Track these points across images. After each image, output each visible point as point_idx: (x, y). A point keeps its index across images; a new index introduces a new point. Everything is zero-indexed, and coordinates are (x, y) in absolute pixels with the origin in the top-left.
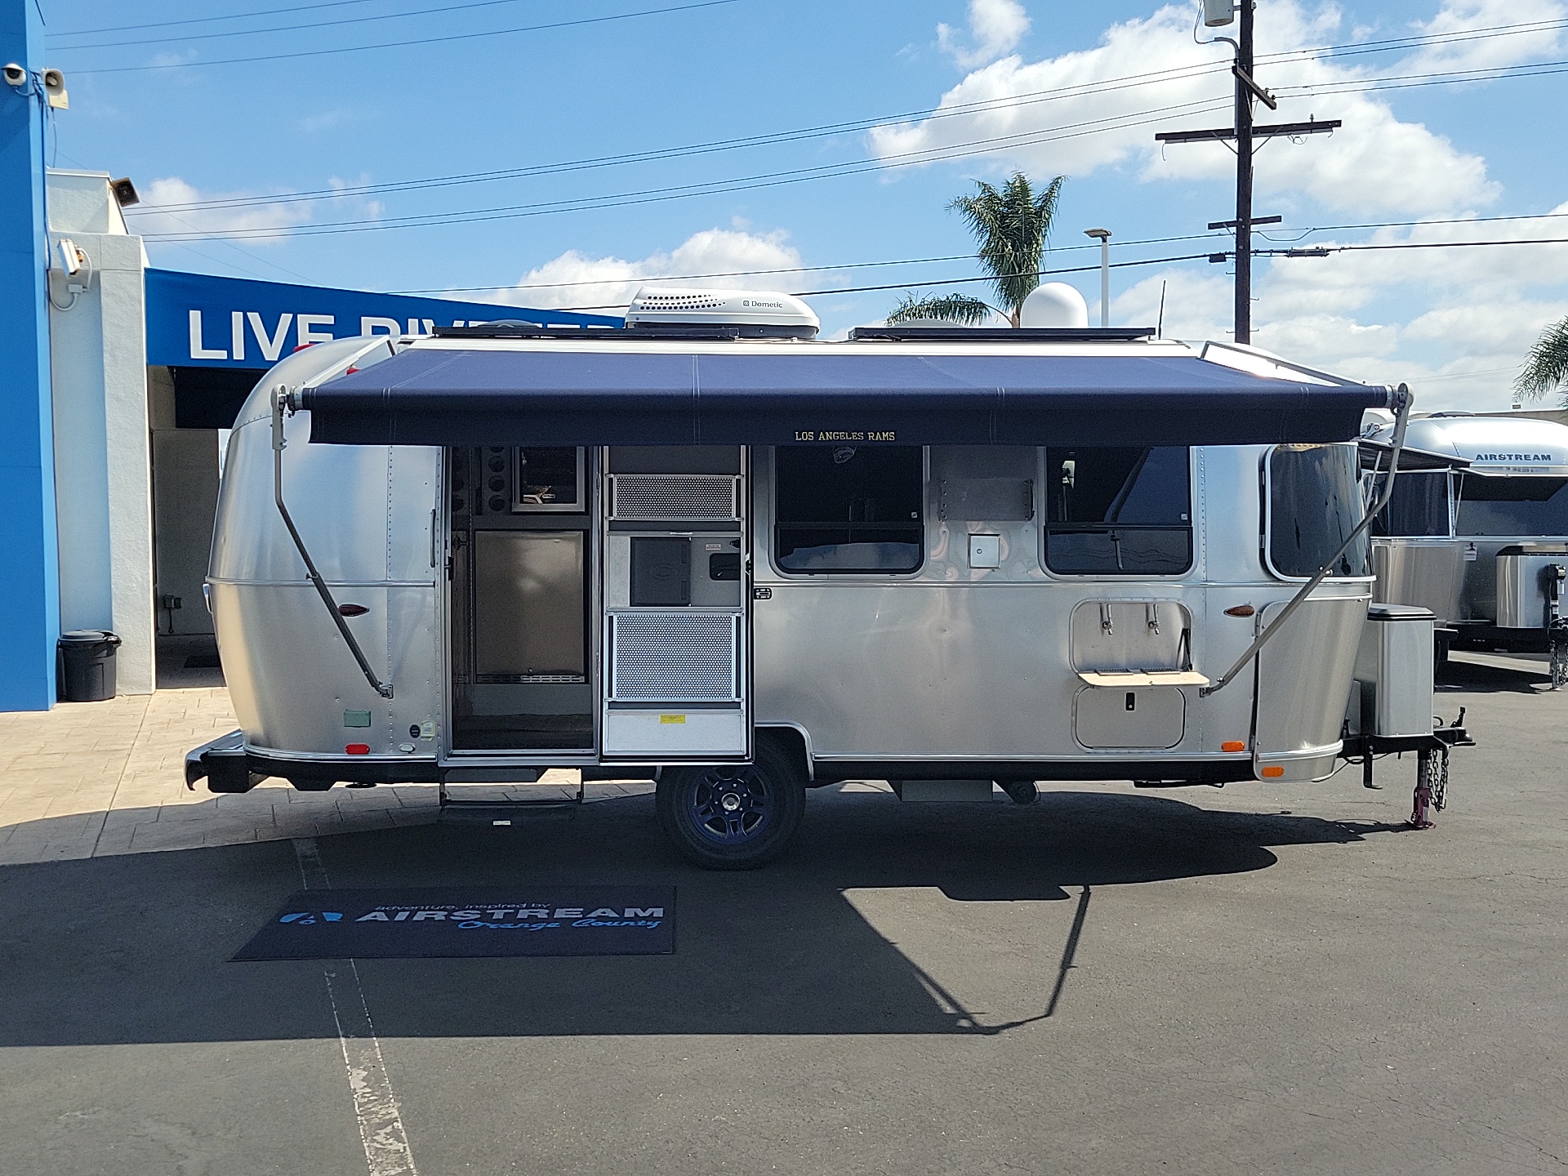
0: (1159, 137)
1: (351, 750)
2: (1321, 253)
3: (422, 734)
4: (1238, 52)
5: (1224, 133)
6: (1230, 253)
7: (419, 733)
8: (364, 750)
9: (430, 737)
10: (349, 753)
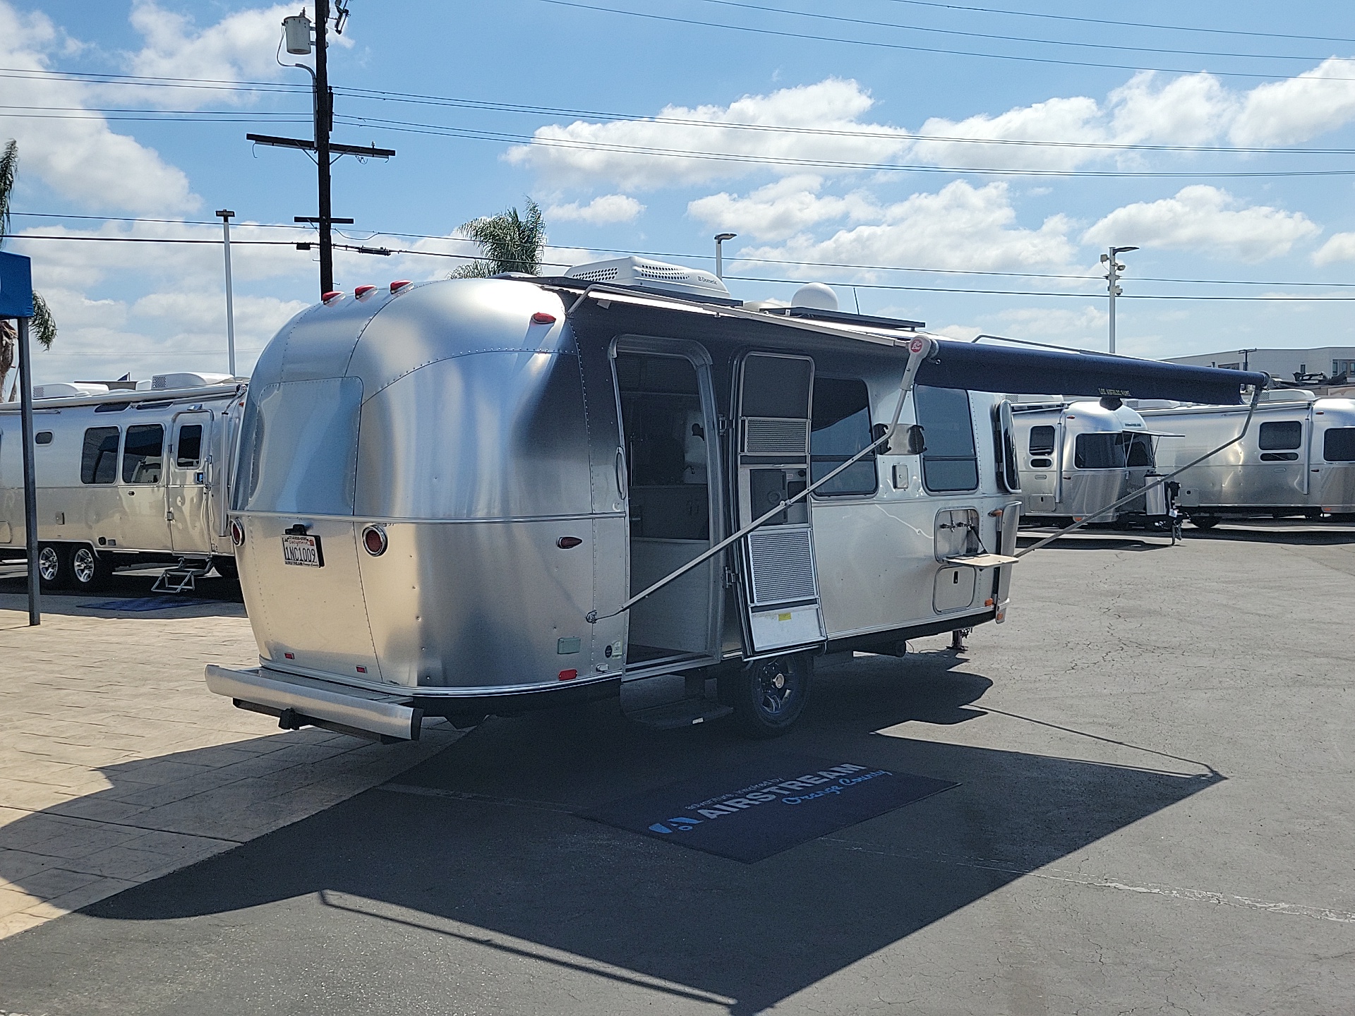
0: (250, 137)
1: (563, 676)
2: (385, 252)
3: (613, 654)
4: (315, 80)
5: (307, 144)
6: (313, 244)
7: (611, 653)
8: (573, 674)
9: (618, 656)
10: (561, 679)
